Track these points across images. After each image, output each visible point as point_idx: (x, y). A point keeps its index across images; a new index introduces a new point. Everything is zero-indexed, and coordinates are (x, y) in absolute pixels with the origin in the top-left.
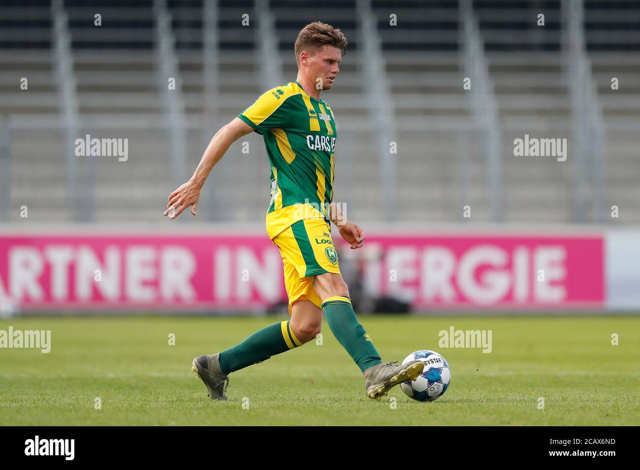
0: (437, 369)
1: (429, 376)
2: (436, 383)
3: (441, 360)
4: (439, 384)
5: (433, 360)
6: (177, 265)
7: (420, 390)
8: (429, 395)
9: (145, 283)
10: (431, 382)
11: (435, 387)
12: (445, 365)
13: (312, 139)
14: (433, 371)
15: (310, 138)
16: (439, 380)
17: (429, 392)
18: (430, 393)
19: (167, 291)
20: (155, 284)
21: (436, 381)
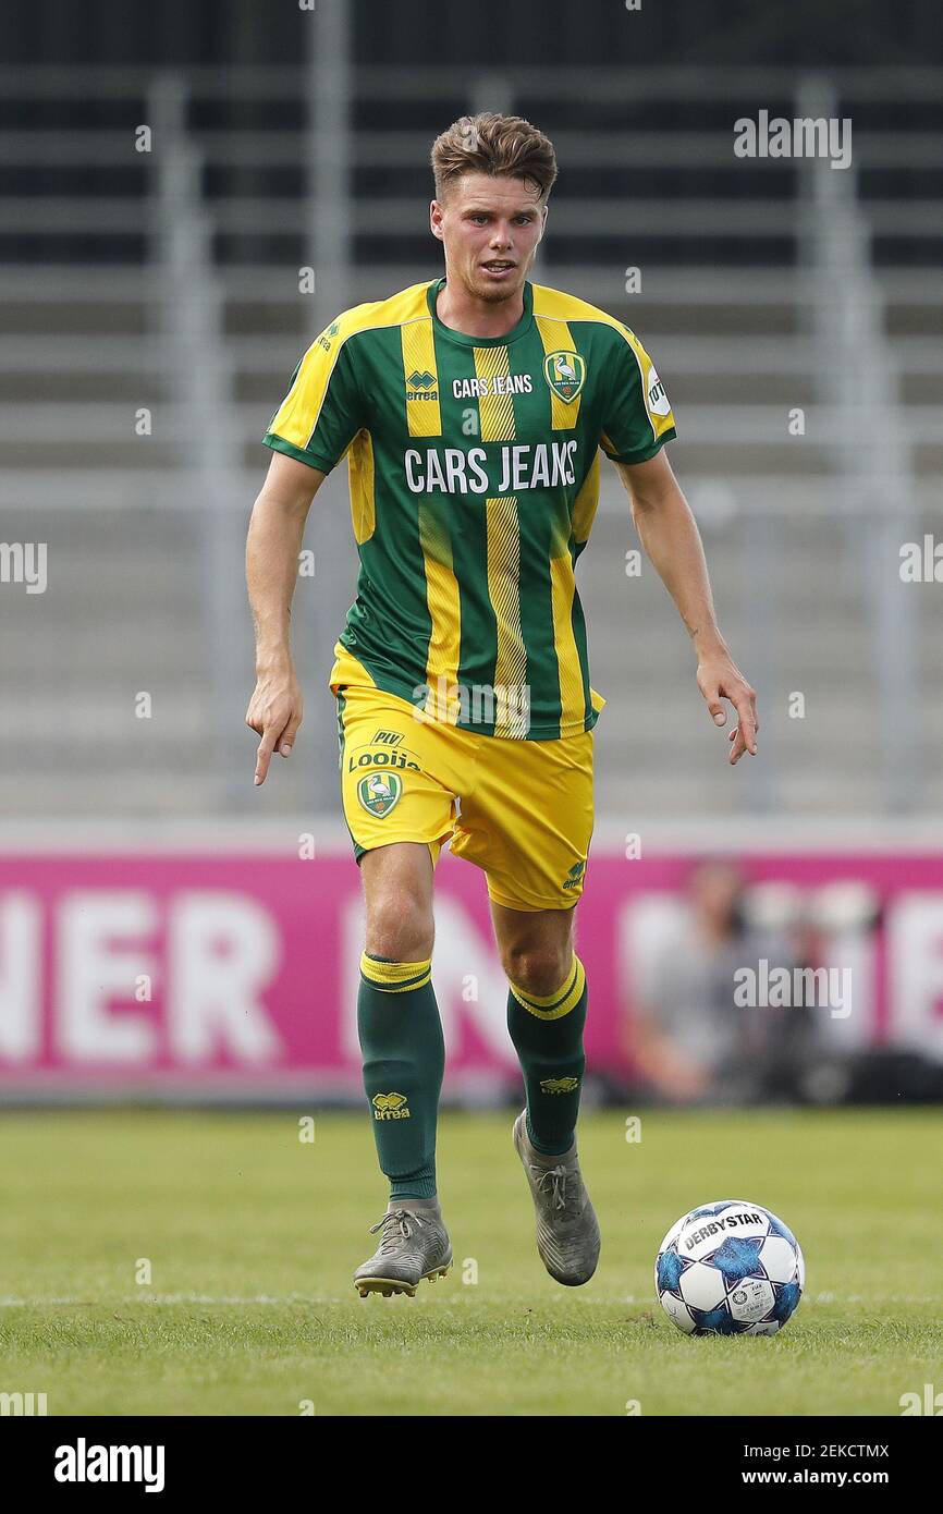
0: (746, 1240)
1: (724, 1262)
2: (746, 1280)
3: (762, 1217)
4: (757, 1282)
5: (737, 1220)
6: (222, 949)
7: (707, 1305)
8: (736, 1316)
9: (119, 1007)
10: (731, 1278)
11: (748, 1290)
12: (774, 1230)
13: (419, 462)
14: (735, 1246)
15: (413, 458)
16: (757, 1271)
17: (734, 1307)
18: (737, 1312)
19: (191, 1037)
20: (154, 1011)
21: (749, 1274)
